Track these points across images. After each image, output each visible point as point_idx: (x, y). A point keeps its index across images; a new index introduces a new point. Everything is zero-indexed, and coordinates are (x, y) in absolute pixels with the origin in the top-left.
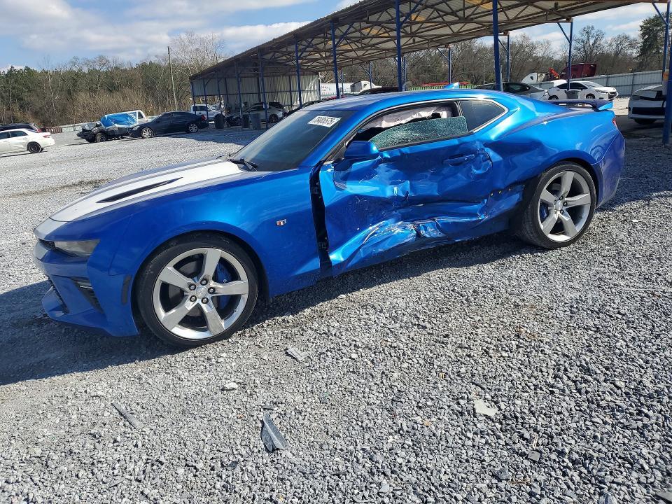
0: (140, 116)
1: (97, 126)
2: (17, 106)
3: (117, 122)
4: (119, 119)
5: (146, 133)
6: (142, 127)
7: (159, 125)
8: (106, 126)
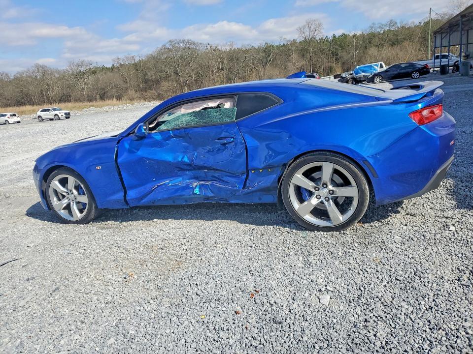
0: (381, 67)
1: (351, 74)
2: (334, 59)
3: (364, 71)
4: (365, 69)
5: (377, 80)
6: (375, 75)
7: (389, 73)
8: (356, 74)
